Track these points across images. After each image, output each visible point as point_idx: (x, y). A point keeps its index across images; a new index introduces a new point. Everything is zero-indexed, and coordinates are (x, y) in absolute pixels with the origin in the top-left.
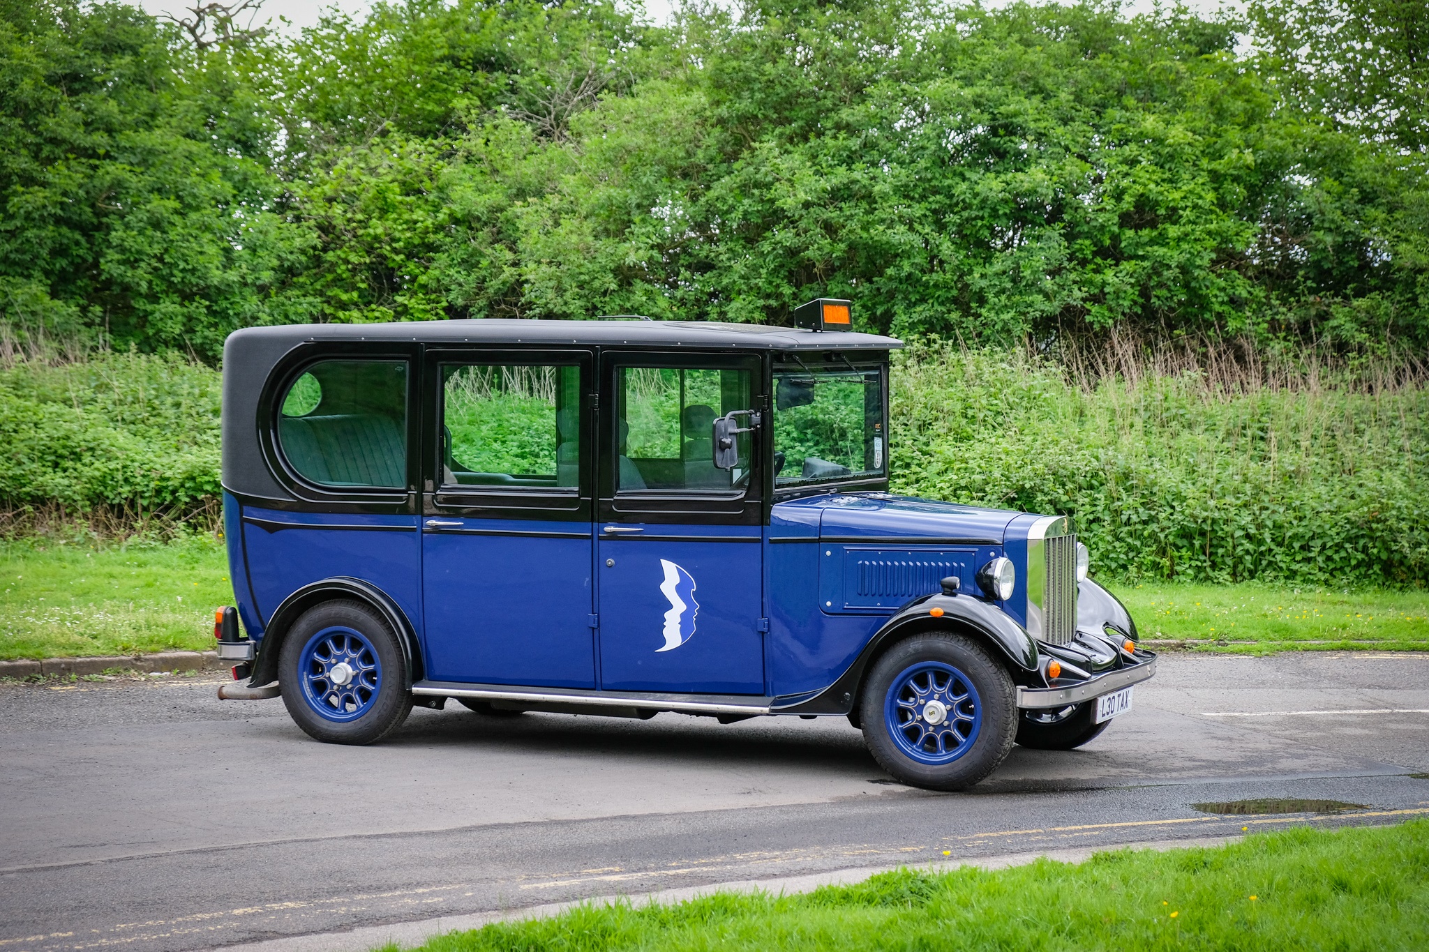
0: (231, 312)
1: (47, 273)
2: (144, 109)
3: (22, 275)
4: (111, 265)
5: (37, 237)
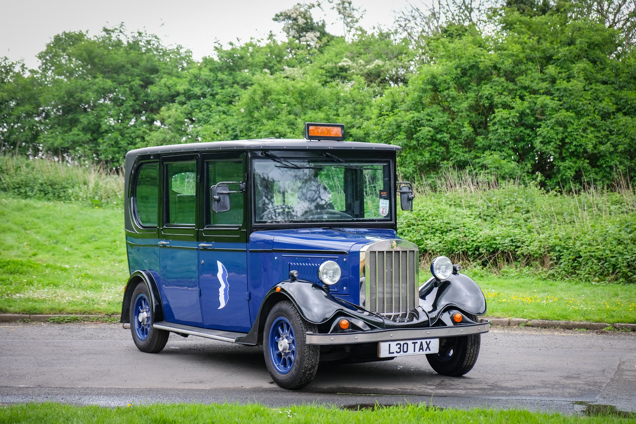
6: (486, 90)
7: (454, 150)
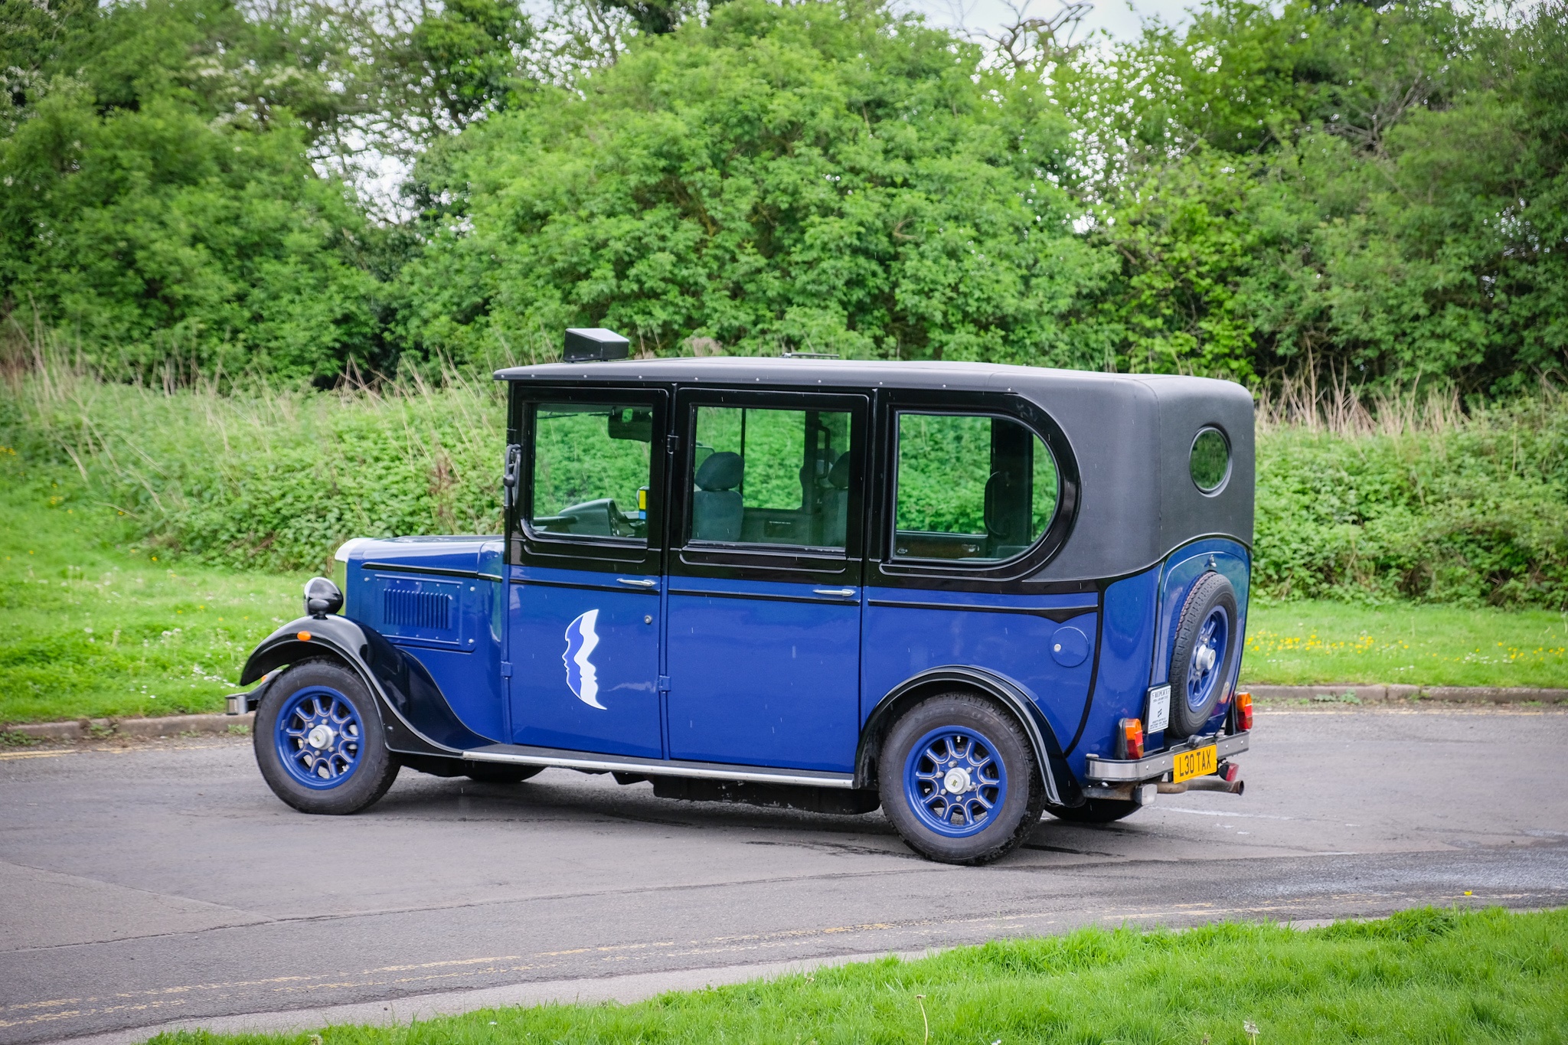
0: (1028, 342)
1: (844, 305)
2: (944, 134)
3: (819, 306)
4: (906, 296)
5: (834, 267)
6: (784, 171)
7: (715, 305)
